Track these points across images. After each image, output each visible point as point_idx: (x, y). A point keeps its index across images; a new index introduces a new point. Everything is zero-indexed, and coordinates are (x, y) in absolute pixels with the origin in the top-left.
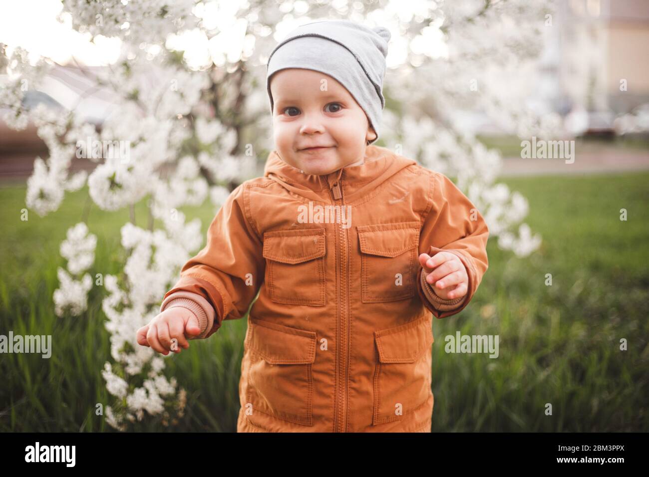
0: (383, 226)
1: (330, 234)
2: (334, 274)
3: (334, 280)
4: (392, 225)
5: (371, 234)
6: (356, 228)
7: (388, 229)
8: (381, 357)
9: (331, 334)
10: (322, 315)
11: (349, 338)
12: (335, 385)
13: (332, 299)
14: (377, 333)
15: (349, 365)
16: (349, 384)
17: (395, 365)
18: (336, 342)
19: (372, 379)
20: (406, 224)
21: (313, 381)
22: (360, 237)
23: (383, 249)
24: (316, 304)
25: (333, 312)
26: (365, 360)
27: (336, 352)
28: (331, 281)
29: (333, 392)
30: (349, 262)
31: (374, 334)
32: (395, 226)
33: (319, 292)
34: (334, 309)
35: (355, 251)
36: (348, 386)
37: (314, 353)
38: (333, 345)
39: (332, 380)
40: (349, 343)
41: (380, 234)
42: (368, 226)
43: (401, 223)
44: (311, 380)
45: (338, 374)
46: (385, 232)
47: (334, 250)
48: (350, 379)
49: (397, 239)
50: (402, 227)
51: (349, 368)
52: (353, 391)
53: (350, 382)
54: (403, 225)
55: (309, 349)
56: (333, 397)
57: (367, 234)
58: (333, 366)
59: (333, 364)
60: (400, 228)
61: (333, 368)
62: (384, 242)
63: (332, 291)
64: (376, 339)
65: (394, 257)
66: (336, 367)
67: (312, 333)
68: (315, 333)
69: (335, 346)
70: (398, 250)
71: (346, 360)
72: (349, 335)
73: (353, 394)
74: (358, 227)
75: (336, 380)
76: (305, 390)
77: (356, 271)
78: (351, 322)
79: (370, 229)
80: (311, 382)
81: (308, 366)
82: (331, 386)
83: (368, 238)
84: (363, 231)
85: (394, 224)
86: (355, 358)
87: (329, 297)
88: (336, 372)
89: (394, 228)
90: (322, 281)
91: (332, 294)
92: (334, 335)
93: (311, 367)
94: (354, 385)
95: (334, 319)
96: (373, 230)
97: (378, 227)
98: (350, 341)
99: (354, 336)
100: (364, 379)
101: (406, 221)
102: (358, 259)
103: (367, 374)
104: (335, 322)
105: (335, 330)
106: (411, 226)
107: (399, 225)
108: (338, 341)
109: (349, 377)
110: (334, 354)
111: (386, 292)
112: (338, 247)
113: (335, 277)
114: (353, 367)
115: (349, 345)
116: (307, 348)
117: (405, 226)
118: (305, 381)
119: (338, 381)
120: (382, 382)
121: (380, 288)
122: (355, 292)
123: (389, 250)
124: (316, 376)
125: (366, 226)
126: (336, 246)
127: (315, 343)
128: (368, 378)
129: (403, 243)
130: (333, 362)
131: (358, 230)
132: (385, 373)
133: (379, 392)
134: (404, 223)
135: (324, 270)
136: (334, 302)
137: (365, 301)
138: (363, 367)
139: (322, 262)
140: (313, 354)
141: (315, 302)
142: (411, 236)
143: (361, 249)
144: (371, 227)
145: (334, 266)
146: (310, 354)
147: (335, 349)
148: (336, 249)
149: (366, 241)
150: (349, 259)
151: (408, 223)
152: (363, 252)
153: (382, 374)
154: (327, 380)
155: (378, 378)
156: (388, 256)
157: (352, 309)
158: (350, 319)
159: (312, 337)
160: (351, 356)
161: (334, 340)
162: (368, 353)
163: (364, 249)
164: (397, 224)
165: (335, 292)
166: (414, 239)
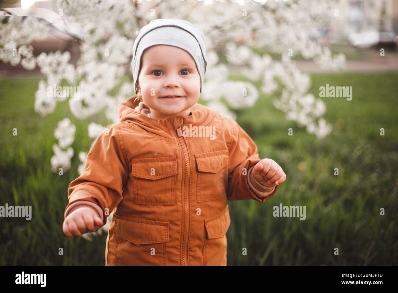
0: (209, 154)
1: (179, 160)
2: (181, 185)
3: (181, 189)
4: (214, 153)
5: (203, 159)
6: (194, 156)
7: (212, 155)
8: (209, 235)
9: (179, 223)
10: (173, 211)
11: (189, 224)
12: (180, 254)
13: (179, 201)
14: (206, 220)
15: (189, 241)
16: (188, 253)
17: (216, 239)
18: (182, 227)
19: (201, 249)
20: (222, 152)
21: (166, 253)
22: (197, 161)
23: (210, 167)
24: (169, 204)
25: (180, 209)
26: (199, 238)
27: (181, 234)
28: (179, 189)
29: (179, 259)
30: (190, 177)
31: (204, 221)
32: (216, 153)
33: (171, 197)
34: (180, 207)
35: (194, 170)
36: (188, 255)
37: (169, 235)
38: (180, 229)
39: (178, 252)
40: (189, 228)
41: (208, 158)
42: (201, 154)
43: (219, 151)
44: (165, 252)
45: (181, 247)
46: (211, 157)
47: (182, 170)
48: (189, 250)
49: (218, 161)
50: (219, 153)
51: (189, 243)
52: (191, 257)
53: (189, 252)
54: (220, 152)
55: (165, 233)
56: (179, 262)
57: (201, 159)
58: (179, 242)
59: (179, 241)
60: (218, 155)
61: (179, 244)
62: (211, 163)
63: (179, 196)
64: (206, 224)
65: (216, 172)
66: (181, 243)
67: (167, 222)
68: (168, 223)
69: (181, 230)
70: (218, 168)
71: (187, 238)
72: (189, 223)
73: (191, 259)
74: (195, 155)
75: (180, 251)
76: (161, 259)
77: (194, 183)
78: (191, 214)
79: (203, 156)
80: (165, 253)
81: (163, 244)
82: (177, 255)
83: (201, 161)
84: (199, 157)
85: (215, 152)
86: (193, 237)
87: (177, 200)
88: (180, 246)
89: (215, 154)
90: (173, 190)
91: (179, 198)
92: (180, 223)
93: (165, 244)
94: (191, 253)
95: (181, 213)
96: (204, 156)
97: (207, 154)
98: (190, 226)
99: (193, 223)
100: (197, 250)
101: (221, 150)
102: (195, 175)
103: (199, 246)
104: (181, 215)
105: (181, 220)
106: (224, 152)
107: (218, 153)
108: (183, 227)
109: (189, 249)
110: (180, 235)
111: (211, 195)
112: (184, 168)
113: (181, 187)
114: (191, 242)
115: (189, 229)
116: (163, 232)
117: (221, 153)
118: (161, 253)
119: (181, 252)
120: (207, 250)
121: (208, 192)
122: (193, 195)
123: (214, 168)
124: (168, 249)
125: (200, 154)
126: (183, 168)
127: (169, 229)
128: (200, 249)
129: (221, 163)
130: (179, 240)
131: (196, 157)
132: (209, 245)
133: (206, 257)
134: (221, 151)
135: (175, 183)
136: (180, 202)
137: (199, 201)
138: (198, 242)
139: (174, 178)
140: (167, 236)
141: (169, 203)
142: (225, 159)
143: (199, 169)
144: (203, 155)
145: (181, 180)
146: (166, 236)
147: (181, 232)
148: (183, 169)
149: (201, 164)
150: (190, 175)
151: (222, 151)
152: (200, 170)
153: (207, 245)
154: (175, 251)
155: (205, 248)
156: (213, 172)
157: (192, 206)
158: (190, 212)
159: (166, 225)
160: (190, 236)
161: (181, 226)
162: (201, 233)
163: (200, 168)
164: (217, 152)
165: (181, 196)
166: (226, 161)
